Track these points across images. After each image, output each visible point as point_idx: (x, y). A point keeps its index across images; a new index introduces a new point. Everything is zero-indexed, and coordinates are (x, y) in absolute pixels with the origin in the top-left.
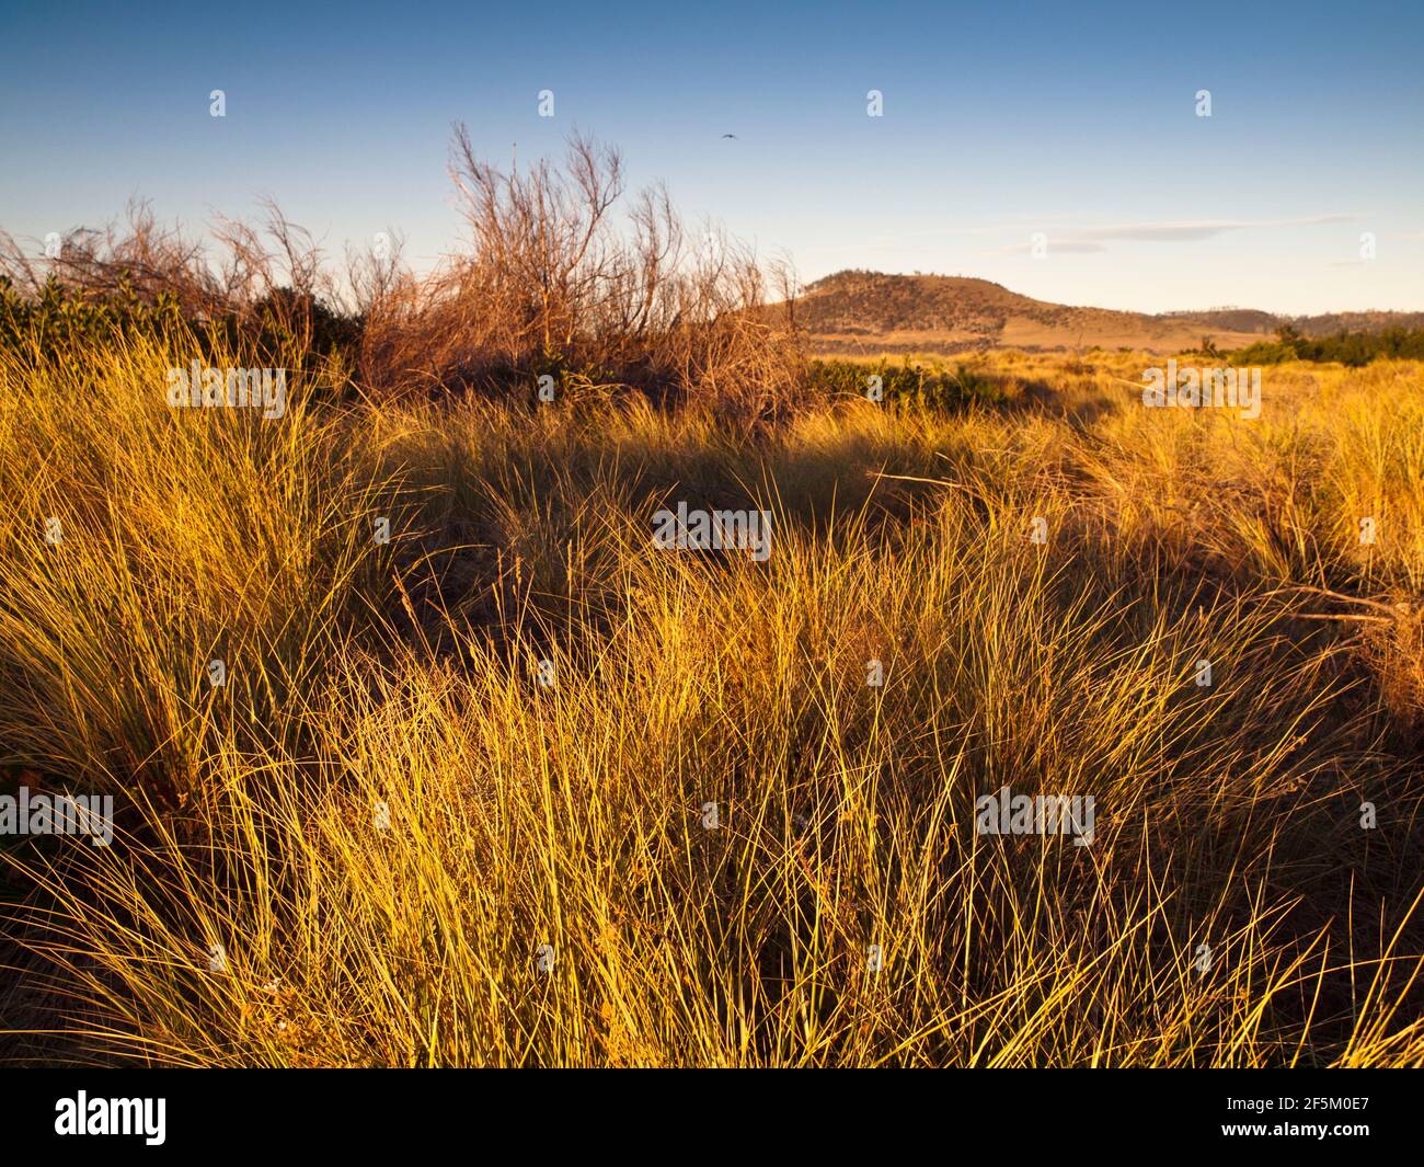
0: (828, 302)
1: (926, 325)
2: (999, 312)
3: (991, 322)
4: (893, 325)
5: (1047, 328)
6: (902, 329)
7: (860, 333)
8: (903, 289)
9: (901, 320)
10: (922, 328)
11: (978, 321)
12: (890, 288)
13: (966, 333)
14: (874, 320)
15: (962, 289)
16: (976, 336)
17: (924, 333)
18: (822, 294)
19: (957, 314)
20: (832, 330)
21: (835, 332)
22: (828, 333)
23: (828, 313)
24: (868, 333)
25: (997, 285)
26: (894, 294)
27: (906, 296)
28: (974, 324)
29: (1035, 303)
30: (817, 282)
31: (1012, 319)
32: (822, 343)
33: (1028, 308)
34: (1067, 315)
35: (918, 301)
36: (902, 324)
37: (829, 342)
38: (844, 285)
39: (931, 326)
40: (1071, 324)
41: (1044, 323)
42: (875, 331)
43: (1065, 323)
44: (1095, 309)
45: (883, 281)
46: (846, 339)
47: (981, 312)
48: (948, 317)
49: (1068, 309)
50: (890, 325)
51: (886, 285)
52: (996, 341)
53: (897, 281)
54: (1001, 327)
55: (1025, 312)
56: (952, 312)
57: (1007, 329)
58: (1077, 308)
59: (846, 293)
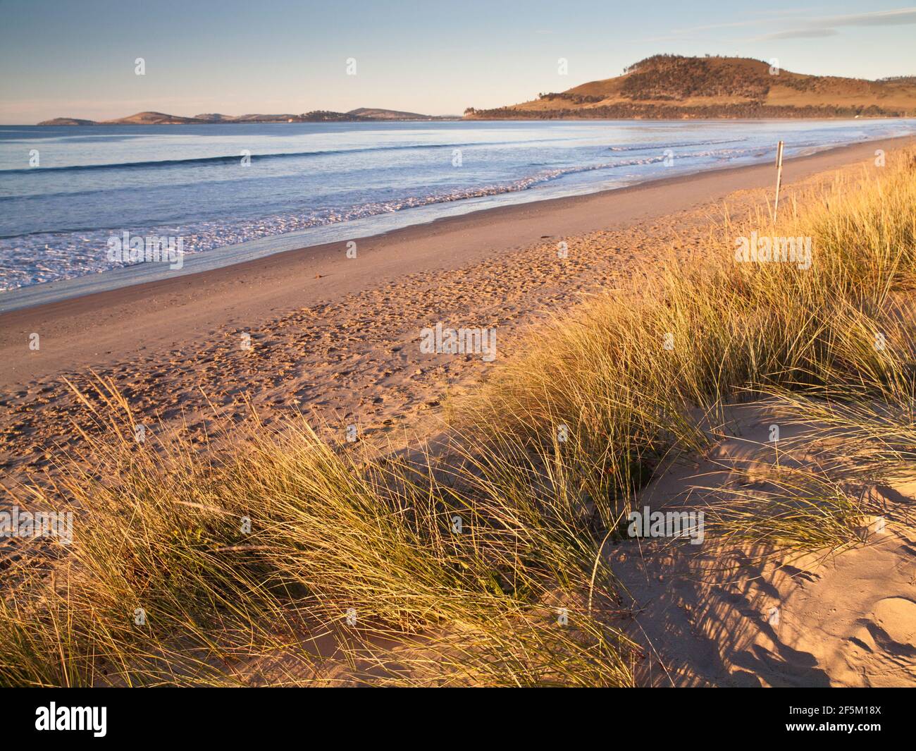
0: (645, 78)
1: (713, 93)
2: (764, 83)
3: (759, 89)
4: (690, 93)
5: (800, 93)
6: (696, 96)
7: (667, 99)
8: (697, 68)
9: (695, 89)
10: (710, 95)
11: (750, 89)
12: (688, 67)
13: (740, 97)
14: (677, 89)
15: (739, 66)
16: (748, 100)
17: (711, 98)
18: (640, 72)
19: (735, 84)
20: (647, 97)
21: (649, 98)
22: (645, 99)
23: (644, 85)
24: (673, 99)
25: (764, 62)
26: (691, 71)
27: (699, 72)
28: (747, 91)
29: (791, 75)
30: (637, 64)
31: (774, 87)
32: (641, 106)
33: (786, 79)
34: (815, 83)
35: (707, 76)
36: (696, 92)
37: (646, 105)
38: (655, 65)
39: (716, 93)
40: (818, 90)
41: (798, 89)
42: (677, 97)
43: (813, 89)
44: (836, 78)
45: (683, 62)
46: (658, 103)
47: (752, 83)
48: (728, 87)
49: (816, 79)
50: (687, 93)
51: (685, 65)
52: (762, 103)
53: (693, 61)
54: (766, 92)
55: (783, 81)
56: (731, 83)
57: (770, 94)
58: (822, 77)
59: (657, 71)
